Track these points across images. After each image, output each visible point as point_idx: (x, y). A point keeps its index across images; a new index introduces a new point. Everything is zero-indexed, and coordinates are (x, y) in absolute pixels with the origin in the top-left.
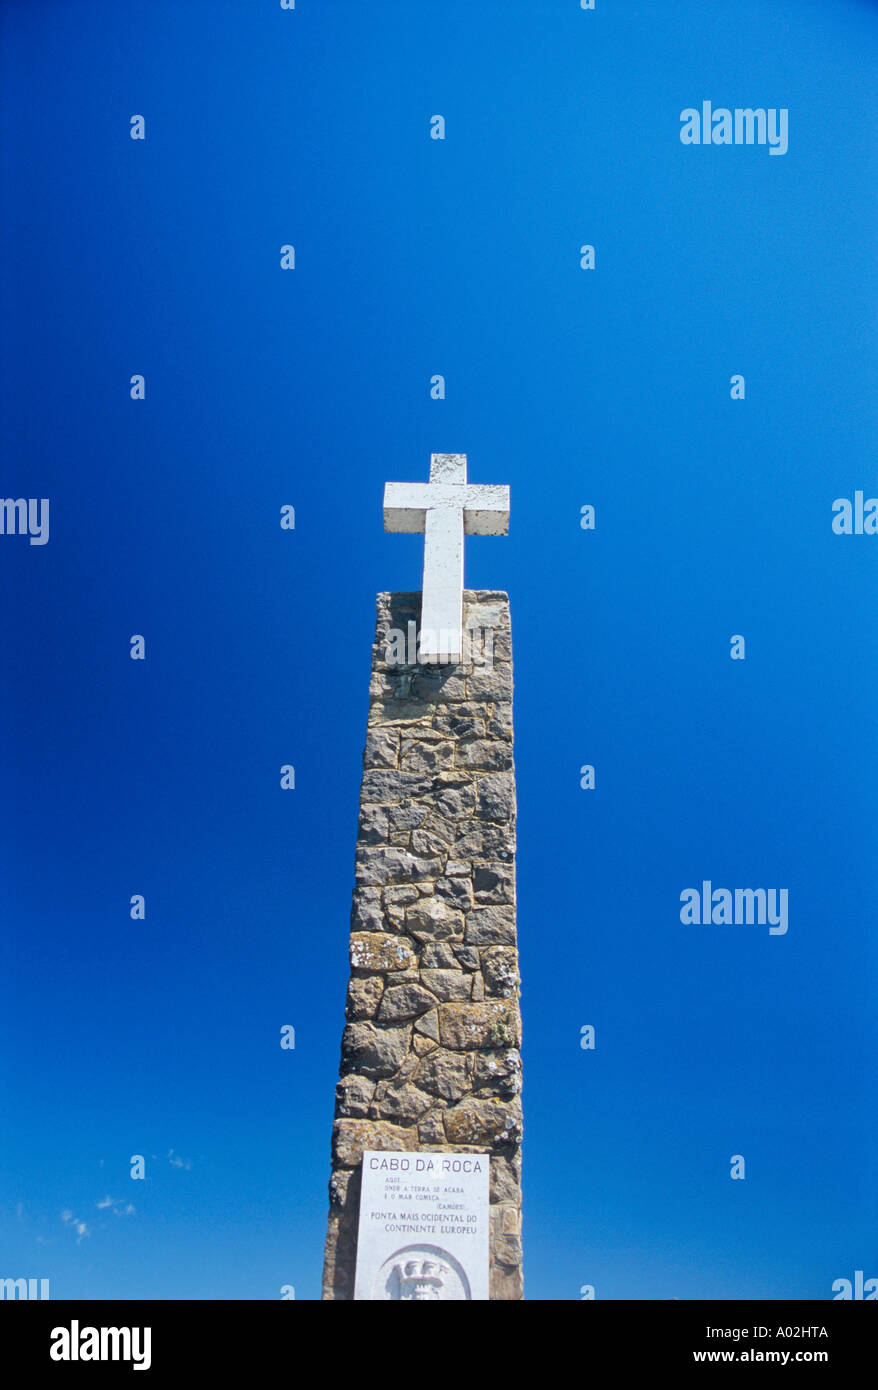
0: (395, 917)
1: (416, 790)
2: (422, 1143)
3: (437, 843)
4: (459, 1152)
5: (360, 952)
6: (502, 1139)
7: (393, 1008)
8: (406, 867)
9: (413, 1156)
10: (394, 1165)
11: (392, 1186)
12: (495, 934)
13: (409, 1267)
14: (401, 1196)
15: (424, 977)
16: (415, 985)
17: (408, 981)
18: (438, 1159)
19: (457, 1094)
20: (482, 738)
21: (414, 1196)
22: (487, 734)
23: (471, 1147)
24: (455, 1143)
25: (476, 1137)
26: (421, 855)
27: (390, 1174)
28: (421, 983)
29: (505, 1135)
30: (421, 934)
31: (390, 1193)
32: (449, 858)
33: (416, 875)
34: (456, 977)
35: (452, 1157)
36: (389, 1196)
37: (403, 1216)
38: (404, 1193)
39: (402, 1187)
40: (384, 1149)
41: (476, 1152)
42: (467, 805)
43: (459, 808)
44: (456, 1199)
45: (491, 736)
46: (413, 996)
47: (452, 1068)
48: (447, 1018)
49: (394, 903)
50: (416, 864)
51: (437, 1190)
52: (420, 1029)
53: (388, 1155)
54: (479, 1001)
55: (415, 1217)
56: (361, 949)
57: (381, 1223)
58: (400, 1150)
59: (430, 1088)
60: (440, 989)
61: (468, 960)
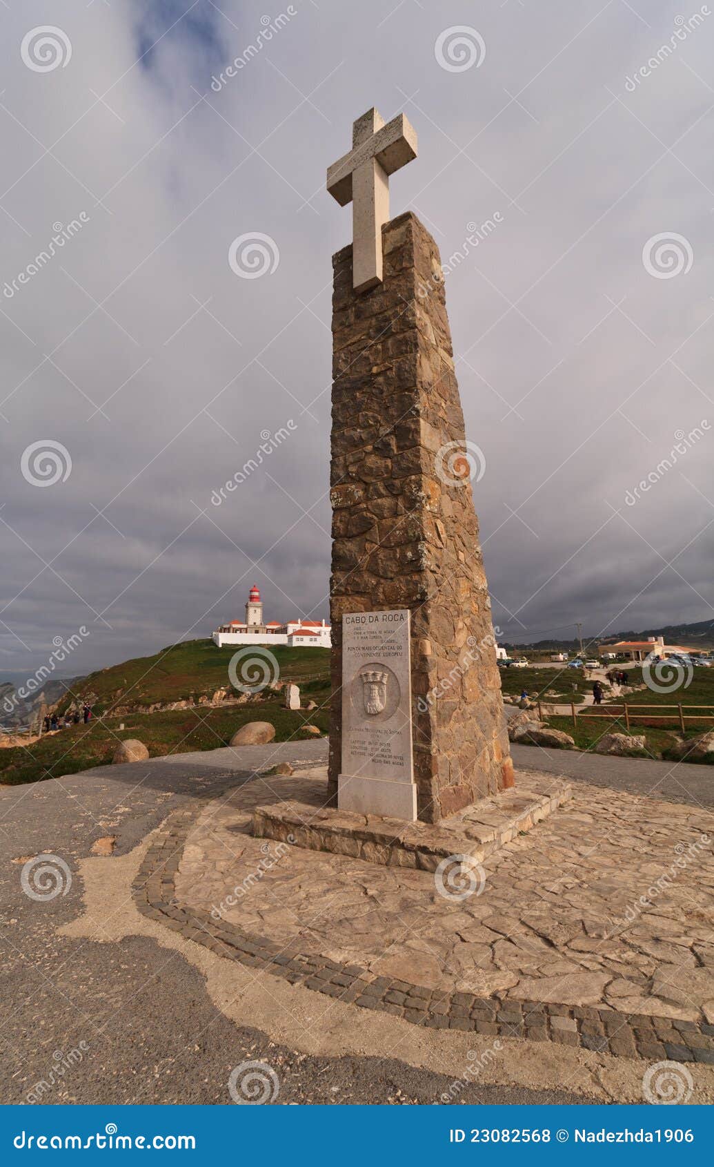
0: (352, 473)
1: (359, 386)
2: (373, 605)
3: (373, 417)
4: (393, 609)
5: (335, 499)
6: (417, 599)
7: (354, 529)
8: (356, 439)
9: (367, 614)
10: (357, 620)
11: (357, 631)
12: (409, 468)
13: (366, 675)
14: (362, 638)
15: (370, 507)
16: (365, 513)
17: (362, 510)
18: (380, 614)
19: (390, 575)
20: (397, 333)
21: (368, 637)
22: (400, 329)
23: (400, 605)
24: (391, 604)
25: (402, 599)
26: (364, 428)
27: (357, 625)
28: (367, 509)
29: (418, 596)
30: (368, 479)
31: (356, 636)
32: (381, 426)
33: (362, 442)
34: (386, 502)
35: (388, 613)
36: (356, 638)
37: (363, 648)
38: (363, 636)
39: (363, 632)
40: (354, 612)
41: (403, 608)
42: (390, 385)
43: (385, 389)
44: (391, 637)
45: (402, 329)
46: (364, 519)
47: (387, 560)
48: (383, 531)
49: (351, 463)
50: (362, 435)
51: (380, 632)
52: (368, 538)
53: (355, 615)
54: (401, 515)
55: (369, 648)
56: (335, 497)
57: (352, 653)
58: (362, 612)
59: (375, 573)
60: (377, 511)
61: (393, 489)
